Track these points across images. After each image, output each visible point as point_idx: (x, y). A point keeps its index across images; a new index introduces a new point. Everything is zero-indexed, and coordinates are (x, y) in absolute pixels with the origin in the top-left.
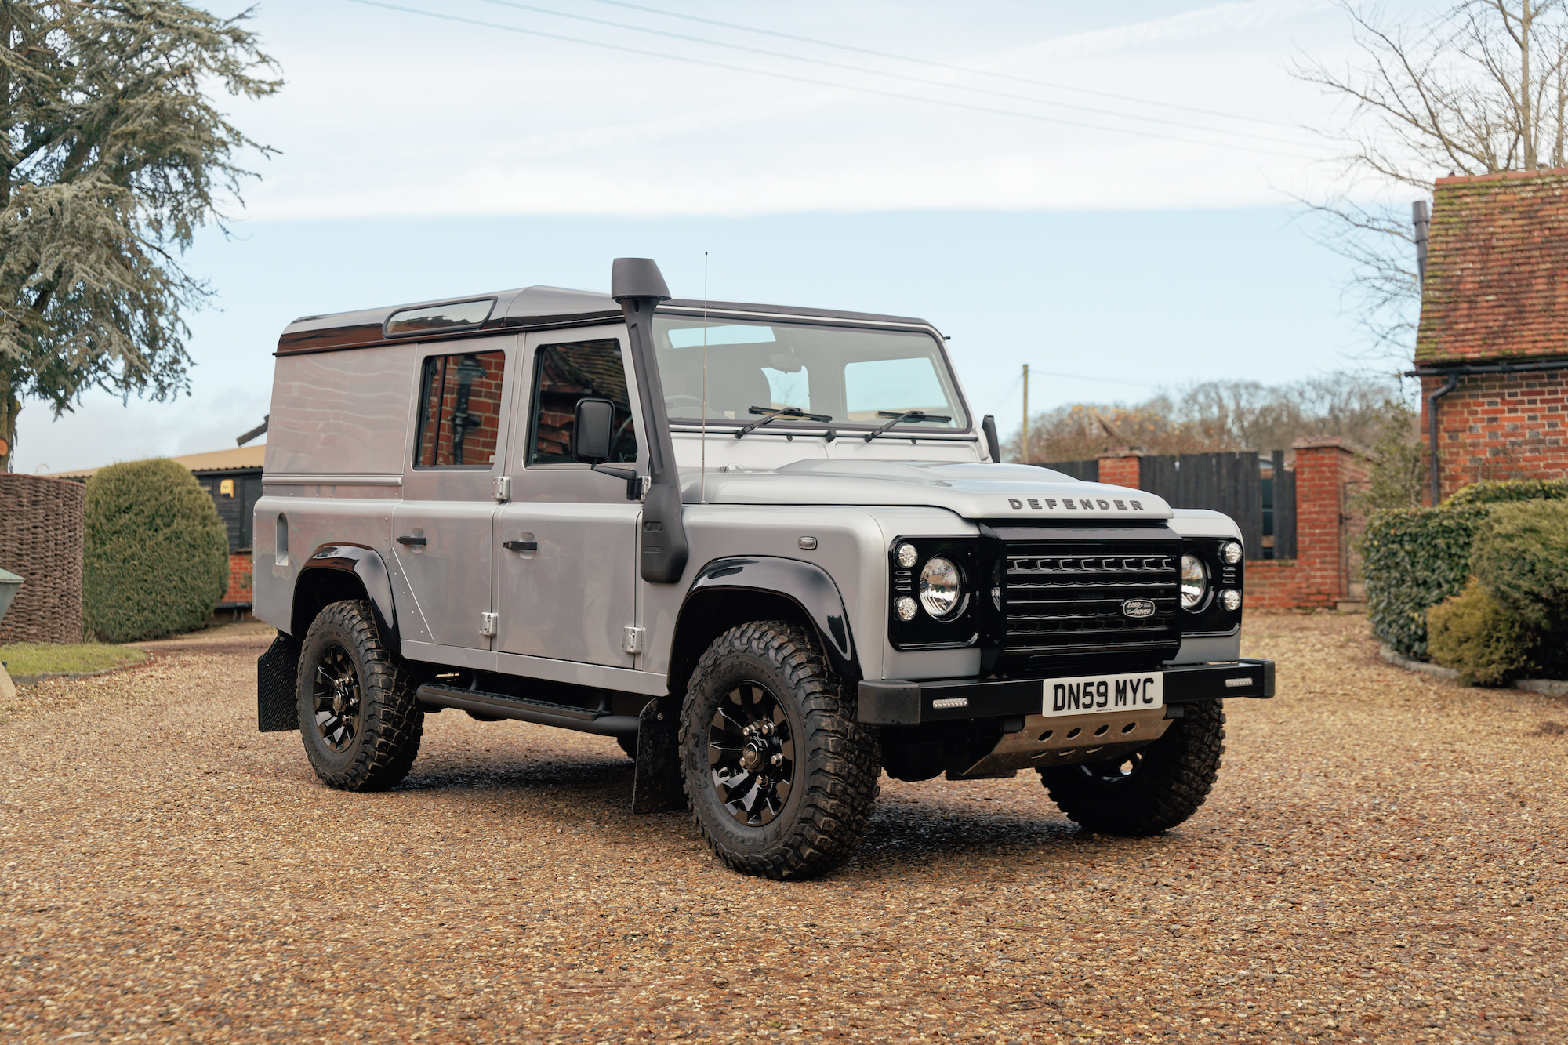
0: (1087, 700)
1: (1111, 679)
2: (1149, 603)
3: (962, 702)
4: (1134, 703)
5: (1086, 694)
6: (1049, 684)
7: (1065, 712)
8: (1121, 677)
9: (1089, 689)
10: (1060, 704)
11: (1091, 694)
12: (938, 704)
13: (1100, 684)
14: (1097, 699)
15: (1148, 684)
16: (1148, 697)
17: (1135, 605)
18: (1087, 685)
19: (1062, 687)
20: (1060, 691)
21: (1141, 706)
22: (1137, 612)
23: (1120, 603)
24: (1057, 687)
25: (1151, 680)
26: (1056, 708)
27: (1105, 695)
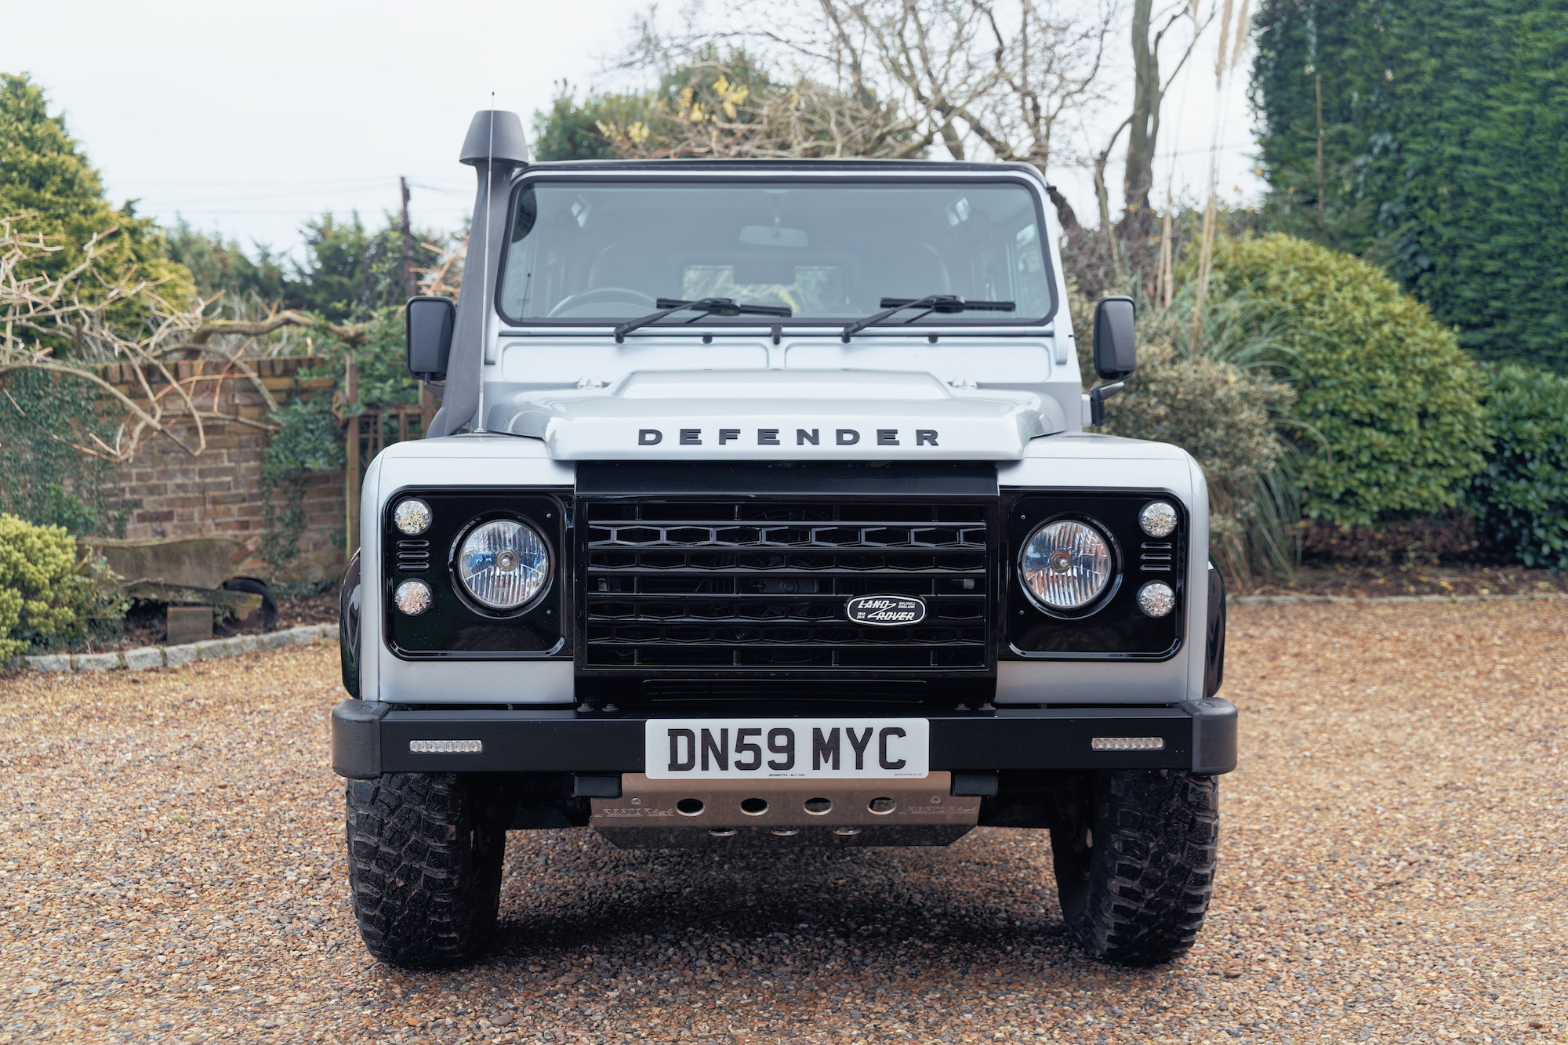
0: (748, 757)
1: (803, 728)
2: (909, 602)
3: (474, 746)
4: (859, 765)
5: (741, 747)
6: (656, 730)
7: (696, 773)
8: (826, 725)
9: (748, 740)
10: (683, 758)
11: (756, 749)
12: (417, 746)
13: (774, 733)
14: (767, 755)
15: (891, 739)
16: (891, 758)
17: (877, 604)
18: (743, 733)
19: (688, 733)
20: (682, 741)
21: (873, 771)
22: (881, 616)
23: (845, 601)
24: (674, 734)
25: (900, 732)
26: (674, 766)
27: (790, 749)
